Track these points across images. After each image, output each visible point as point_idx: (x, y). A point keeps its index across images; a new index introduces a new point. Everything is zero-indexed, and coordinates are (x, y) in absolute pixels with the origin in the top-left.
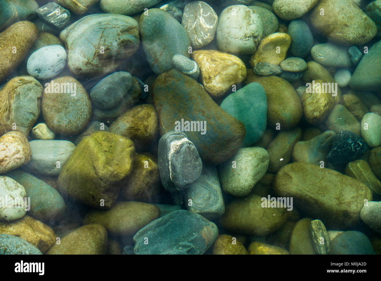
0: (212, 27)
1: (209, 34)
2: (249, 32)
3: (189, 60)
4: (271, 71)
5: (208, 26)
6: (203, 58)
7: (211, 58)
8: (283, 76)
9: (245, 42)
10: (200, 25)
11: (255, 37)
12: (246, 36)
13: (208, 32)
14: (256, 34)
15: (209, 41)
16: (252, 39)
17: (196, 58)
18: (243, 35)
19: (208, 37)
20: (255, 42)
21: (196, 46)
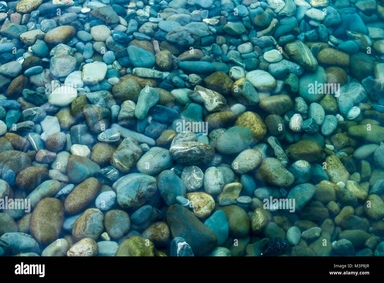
0: (201, 179)
1: (199, 183)
2: (217, 182)
3: (185, 199)
4: (231, 203)
5: (199, 179)
6: (194, 197)
7: (200, 197)
8: (238, 205)
9: (215, 187)
10: (194, 178)
11: (221, 184)
12: (216, 184)
13: (199, 182)
14: (221, 183)
15: (199, 187)
16: (219, 185)
17: (189, 197)
18: (214, 183)
19: (199, 185)
20: (221, 187)
21: (189, 190)
